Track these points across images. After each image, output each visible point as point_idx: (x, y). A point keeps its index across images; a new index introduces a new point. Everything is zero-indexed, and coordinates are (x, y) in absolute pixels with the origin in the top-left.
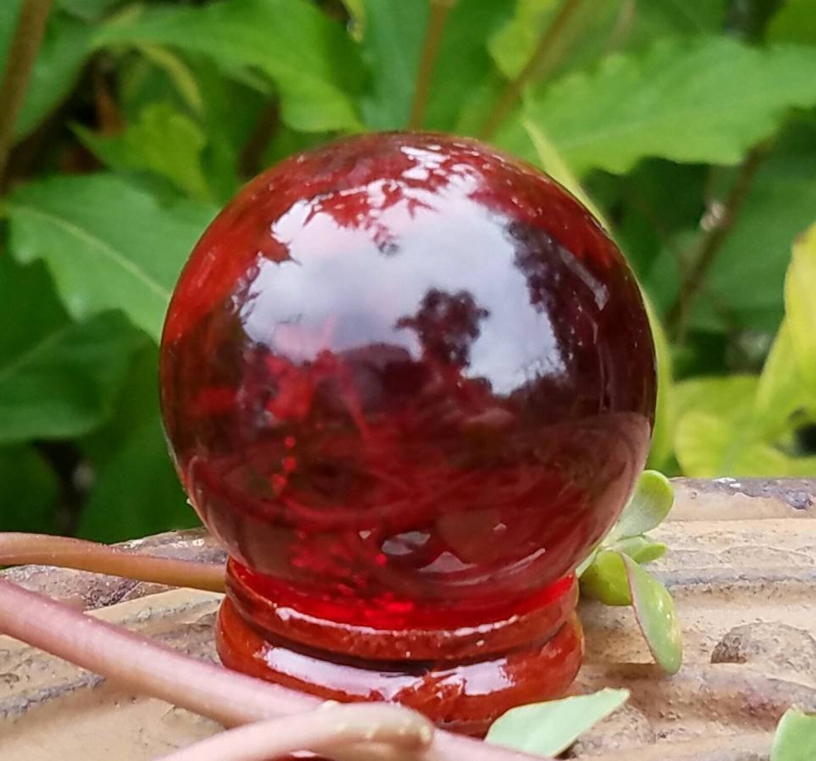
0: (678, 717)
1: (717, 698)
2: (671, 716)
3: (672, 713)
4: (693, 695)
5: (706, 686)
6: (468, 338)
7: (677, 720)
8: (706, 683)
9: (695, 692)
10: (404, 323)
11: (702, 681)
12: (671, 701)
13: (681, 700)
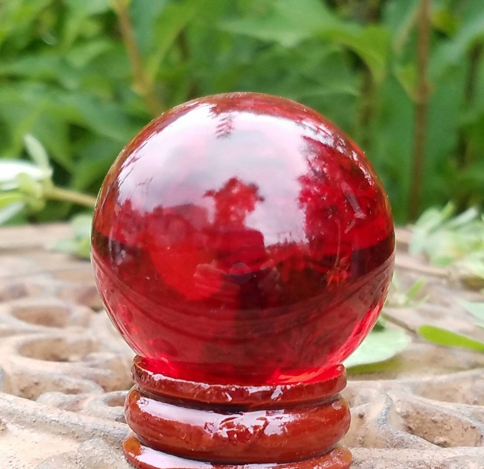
6: (247, 211)
10: (209, 193)
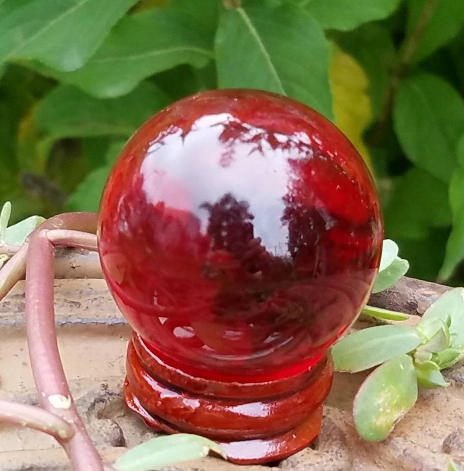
0: (384, 467)
1: (404, 466)
2: (380, 464)
3: (380, 463)
4: (394, 458)
5: (402, 457)
7: (382, 468)
8: (403, 455)
9: (396, 457)
10: (205, 205)
11: (402, 453)
12: (382, 457)
13: (386, 458)
